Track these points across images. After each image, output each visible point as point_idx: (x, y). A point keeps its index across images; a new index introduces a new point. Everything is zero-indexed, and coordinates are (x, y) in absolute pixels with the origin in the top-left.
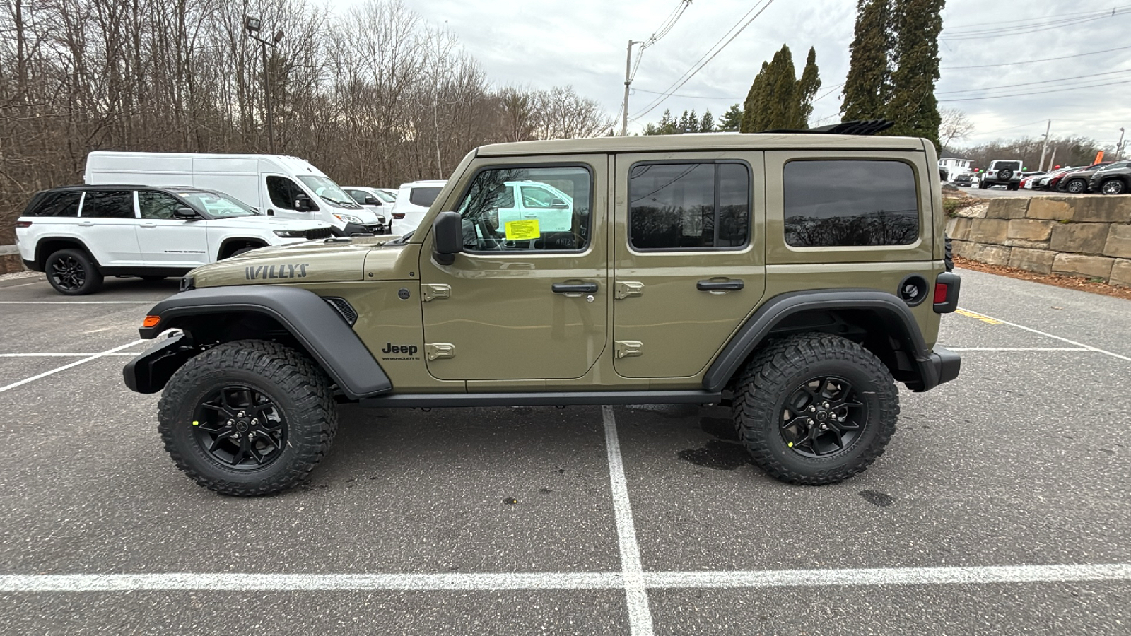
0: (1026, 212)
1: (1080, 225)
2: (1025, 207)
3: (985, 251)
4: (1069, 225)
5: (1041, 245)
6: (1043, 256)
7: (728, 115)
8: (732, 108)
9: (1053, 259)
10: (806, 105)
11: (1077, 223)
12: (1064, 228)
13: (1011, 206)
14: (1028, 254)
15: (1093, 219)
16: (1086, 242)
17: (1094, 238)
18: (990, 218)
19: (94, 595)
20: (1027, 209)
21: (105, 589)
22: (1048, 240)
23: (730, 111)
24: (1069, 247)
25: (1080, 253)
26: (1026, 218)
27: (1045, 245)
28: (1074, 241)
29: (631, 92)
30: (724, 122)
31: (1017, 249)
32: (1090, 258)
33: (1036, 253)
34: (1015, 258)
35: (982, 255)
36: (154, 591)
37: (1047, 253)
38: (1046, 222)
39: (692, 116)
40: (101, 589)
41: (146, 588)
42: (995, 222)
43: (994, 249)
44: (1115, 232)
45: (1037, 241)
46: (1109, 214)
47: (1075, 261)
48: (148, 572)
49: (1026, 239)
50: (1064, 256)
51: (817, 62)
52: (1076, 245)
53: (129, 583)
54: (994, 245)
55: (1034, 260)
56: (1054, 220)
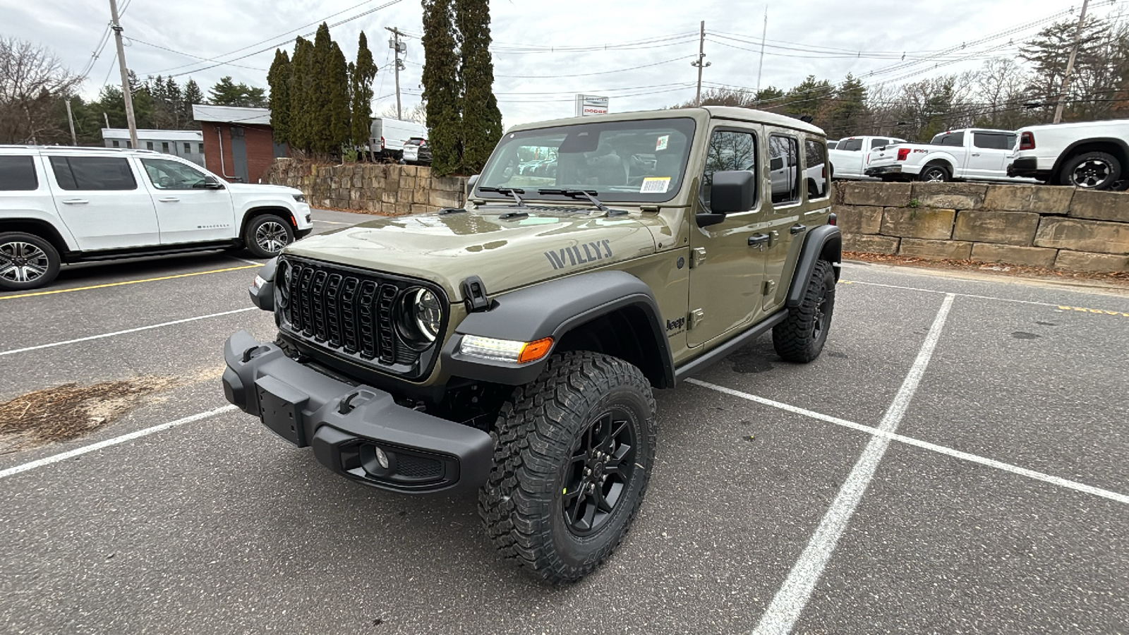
7: (218, 87)
8: (223, 81)
10: (366, 88)
23: (221, 84)
29: (124, 40)
30: (216, 95)
39: (171, 84)
51: (370, 46)
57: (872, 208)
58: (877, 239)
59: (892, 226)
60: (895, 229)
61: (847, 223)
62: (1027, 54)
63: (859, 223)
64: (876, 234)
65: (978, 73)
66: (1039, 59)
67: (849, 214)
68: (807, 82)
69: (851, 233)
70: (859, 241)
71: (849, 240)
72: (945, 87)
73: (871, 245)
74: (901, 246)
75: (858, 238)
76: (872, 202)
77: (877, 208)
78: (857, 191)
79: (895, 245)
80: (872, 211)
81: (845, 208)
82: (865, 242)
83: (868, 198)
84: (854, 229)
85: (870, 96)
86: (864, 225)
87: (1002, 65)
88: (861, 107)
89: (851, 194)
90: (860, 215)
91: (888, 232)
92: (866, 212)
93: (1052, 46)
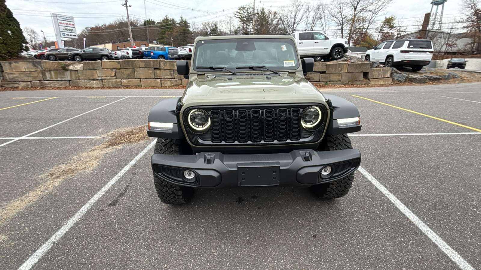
0: (102, 66)
1: (124, 69)
2: (100, 65)
3: (91, 83)
4: (121, 70)
5: (114, 78)
6: (117, 81)
9: (121, 82)
11: (123, 69)
12: (119, 71)
13: (94, 64)
14: (110, 81)
15: (128, 67)
16: (129, 75)
17: (131, 73)
18: (86, 70)
19: (402, 200)
20: (102, 65)
21: (398, 200)
22: (115, 75)
24: (124, 77)
25: (128, 79)
26: (103, 69)
27: (115, 77)
28: (125, 75)
31: (105, 80)
32: (133, 80)
33: (114, 81)
34: (106, 83)
35: (90, 84)
36: (387, 189)
37: (118, 80)
38: (112, 69)
40: (399, 201)
41: (388, 191)
42: (90, 71)
43: (95, 82)
44: (136, 70)
45: (111, 76)
46: (132, 65)
47: (129, 81)
48: (384, 195)
49: (106, 76)
50: (124, 80)
52: (126, 76)
53: (391, 196)
54: (94, 80)
55: (114, 83)
56: (114, 68)
62: (236, 16)
65: (224, 21)
66: (239, 18)
68: (165, 18)
72: (215, 25)
85: (191, 26)
87: (230, 19)
88: (188, 30)
93: (242, 14)
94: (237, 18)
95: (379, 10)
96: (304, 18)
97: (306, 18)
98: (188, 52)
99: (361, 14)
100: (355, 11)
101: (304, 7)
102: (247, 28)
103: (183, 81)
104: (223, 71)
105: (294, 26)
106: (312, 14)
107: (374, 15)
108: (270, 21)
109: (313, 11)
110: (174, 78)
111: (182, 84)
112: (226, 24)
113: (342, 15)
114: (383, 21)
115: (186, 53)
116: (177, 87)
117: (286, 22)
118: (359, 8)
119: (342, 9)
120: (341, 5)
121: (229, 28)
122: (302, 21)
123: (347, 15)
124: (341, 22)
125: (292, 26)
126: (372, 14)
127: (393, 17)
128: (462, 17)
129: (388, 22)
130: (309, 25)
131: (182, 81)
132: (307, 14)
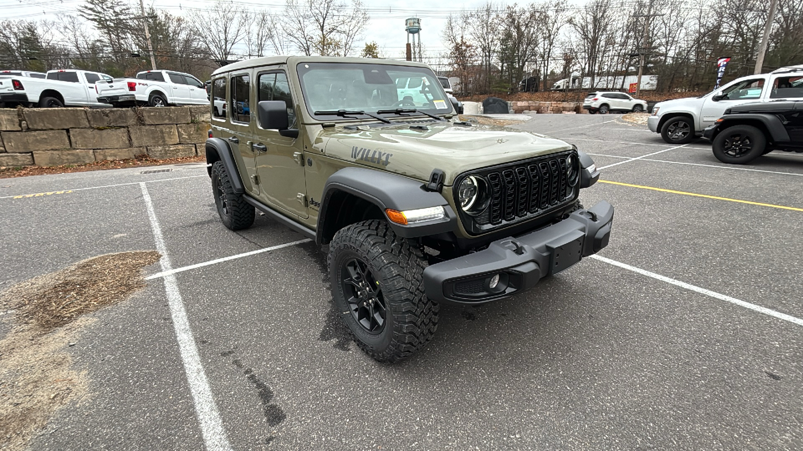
57: (169, 126)
58: (180, 147)
59: (187, 137)
60: (190, 138)
61: (154, 138)
62: (86, 15)
63: (163, 138)
64: (178, 144)
67: (153, 132)
69: (160, 145)
70: (168, 150)
71: (161, 151)
72: (29, 30)
73: (178, 152)
74: (198, 150)
75: (167, 149)
76: (167, 121)
77: (172, 126)
78: (152, 114)
79: (194, 149)
80: (169, 128)
81: (147, 127)
82: (173, 151)
83: (164, 119)
84: (160, 142)
86: (167, 139)
87: (69, 19)
89: (149, 117)
90: (162, 132)
91: (185, 141)
92: (166, 129)
93: (100, 13)
94: (88, 19)
95: (354, 32)
96: (243, 34)
97: (245, 34)
98: (12, 88)
99: (331, 35)
100: (322, 30)
101: (238, 15)
102: (120, 44)
103: (34, 155)
104: (357, 119)
105: (226, 46)
106: (255, 28)
107: (349, 38)
108: (172, 34)
109: (255, 23)
110: (6, 152)
111: (34, 164)
112: (62, 30)
113: (306, 35)
114: (365, 49)
115: (5, 91)
116: (24, 172)
117: (210, 39)
118: (326, 27)
119: (302, 25)
120: (301, 19)
121: (73, 39)
122: (239, 38)
123: (312, 35)
124: (305, 45)
125: (224, 47)
126: (346, 37)
127: (374, 45)
128: (445, 51)
129: (370, 50)
130: (254, 47)
131: (32, 155)
132: (247, 27)
